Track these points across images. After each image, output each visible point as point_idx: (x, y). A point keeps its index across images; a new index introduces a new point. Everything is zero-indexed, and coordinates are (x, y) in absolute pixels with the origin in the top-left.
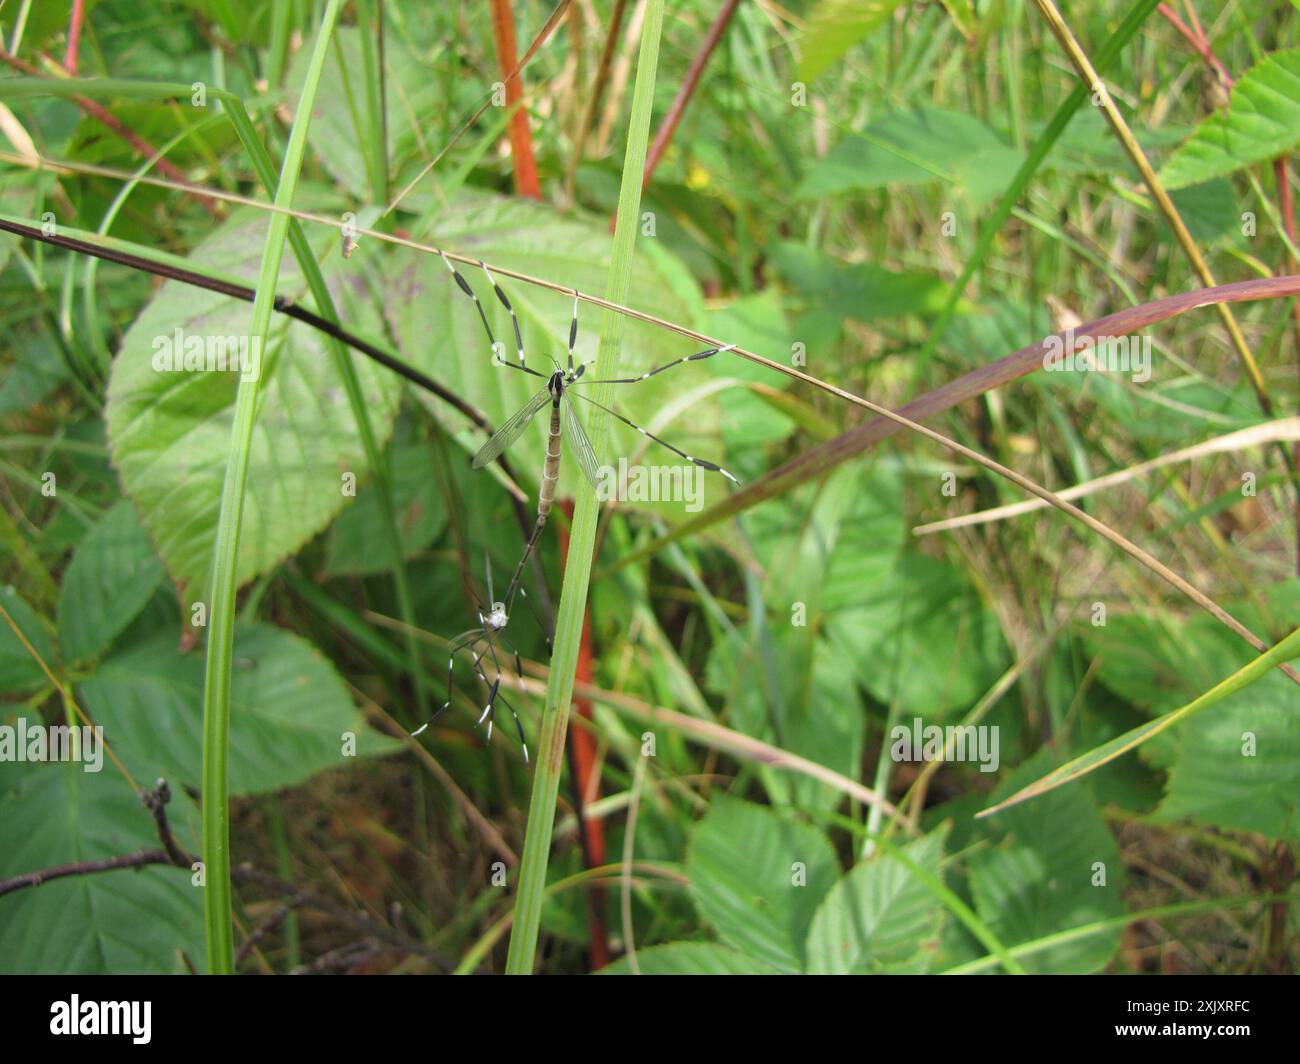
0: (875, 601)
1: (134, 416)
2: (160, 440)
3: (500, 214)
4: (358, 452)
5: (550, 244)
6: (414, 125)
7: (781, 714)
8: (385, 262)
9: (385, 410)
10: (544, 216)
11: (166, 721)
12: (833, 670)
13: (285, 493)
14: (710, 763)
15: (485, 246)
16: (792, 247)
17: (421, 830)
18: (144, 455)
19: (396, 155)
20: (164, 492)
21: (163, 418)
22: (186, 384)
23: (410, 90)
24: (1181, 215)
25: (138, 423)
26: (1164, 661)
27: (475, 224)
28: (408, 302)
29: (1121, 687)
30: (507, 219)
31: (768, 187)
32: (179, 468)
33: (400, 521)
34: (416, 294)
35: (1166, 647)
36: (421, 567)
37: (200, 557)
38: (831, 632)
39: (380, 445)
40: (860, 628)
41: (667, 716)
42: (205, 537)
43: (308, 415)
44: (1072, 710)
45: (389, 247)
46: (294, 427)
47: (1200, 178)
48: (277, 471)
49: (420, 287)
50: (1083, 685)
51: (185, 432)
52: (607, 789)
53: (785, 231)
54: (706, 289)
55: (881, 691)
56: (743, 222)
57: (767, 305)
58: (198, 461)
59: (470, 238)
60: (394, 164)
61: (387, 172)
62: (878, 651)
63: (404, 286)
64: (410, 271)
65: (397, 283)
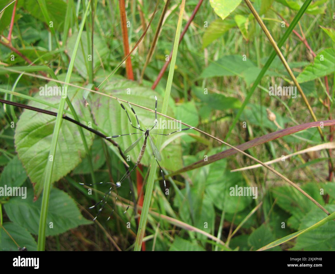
0: (219, 182)
1: (22, 138)
2: (29, 144)
3: (123, 84)
4: (83, 148)
5: (136, 93)
6: (100, 59)
7: (194, 216)
8: (92, 97)
9: (91, 138)
10: (135, 85)
11: (28, 215)
12: (208, 201)
13: (63, 159)
14: (174, 228)
15: (118, 93)
16: (198, 89)
17: (96, 238)
18: (25, 149)
19: (96, 67)
20: (30, 159)
21: (30, 139)
22: (37, 130)
23: (100, 49)
24: (301, 87)
25: (23, 140)
26: (294, 199)
27: (116, 87)
28: (98, 109)
29: (283, 206)
30: (124, 85)
31: (192, 70)
32: (34, 152)
33: (93, 160)
34: (100, 106)
35: (294, 196)
36: (98, 173)
37: (39, 176)
38: (207, 191)
39: (89, 147)
40: (214, 190)
41: (164, 216)
42: (41, 171)
43: (70, 138)
44: (270, 212)
45: (93, 93)
46: (66, 141)
47: (306, 81)
48: (61, 153)
49: (101, 105)
50: (272, 206)
51: (36, 143)
52: (147, 234)
53: (197, 84)
54: (176, 100)
55: (220, 207)
56: (185, 78)
57: (192, 105)
58: (40, 150)
59: (114, 91)
60: (95, 69)
61: (93, 71)
62: (219, 196)
63: (97, 104)
64: (98, 100)
65: (95, 103)
